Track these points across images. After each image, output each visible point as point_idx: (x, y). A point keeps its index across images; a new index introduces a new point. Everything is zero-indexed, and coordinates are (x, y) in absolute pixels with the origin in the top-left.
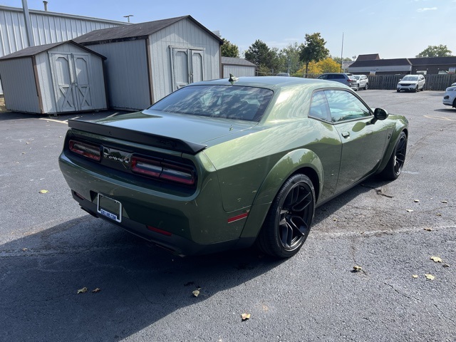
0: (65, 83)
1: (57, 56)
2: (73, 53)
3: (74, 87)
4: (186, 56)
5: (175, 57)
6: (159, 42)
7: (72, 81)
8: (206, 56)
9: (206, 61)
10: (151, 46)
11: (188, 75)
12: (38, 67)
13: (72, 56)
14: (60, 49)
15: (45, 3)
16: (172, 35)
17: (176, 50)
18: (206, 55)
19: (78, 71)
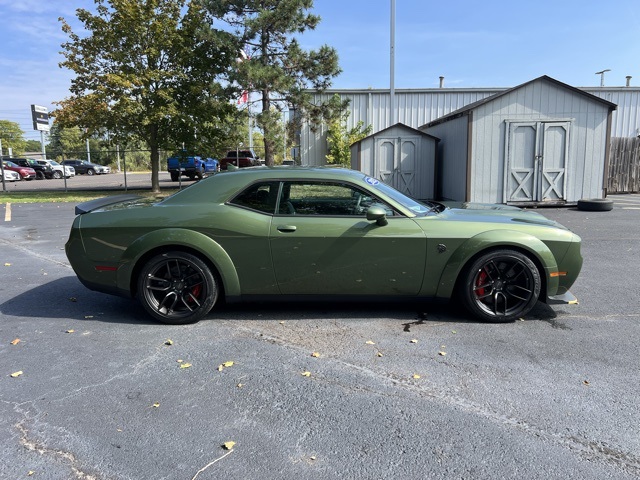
0: (388, 169)
1: (383, 141)
2: (402, 137)
3: (396, 174)
4: (534, 132)
5: (514, 135)
6: (488, 118)
7: (395, 167)
8: (575, 131)
9: (573, 137)
10: (474, 123)
11: (534, 158)
12: (362, 153)
13: (399, 140)
14: (388, 133)
15: (441, 78)
16: (514, 105)
17: (516, 125)
18: (575, 128)
19: (404, 156)
